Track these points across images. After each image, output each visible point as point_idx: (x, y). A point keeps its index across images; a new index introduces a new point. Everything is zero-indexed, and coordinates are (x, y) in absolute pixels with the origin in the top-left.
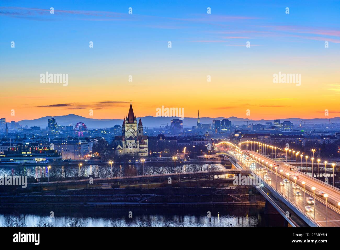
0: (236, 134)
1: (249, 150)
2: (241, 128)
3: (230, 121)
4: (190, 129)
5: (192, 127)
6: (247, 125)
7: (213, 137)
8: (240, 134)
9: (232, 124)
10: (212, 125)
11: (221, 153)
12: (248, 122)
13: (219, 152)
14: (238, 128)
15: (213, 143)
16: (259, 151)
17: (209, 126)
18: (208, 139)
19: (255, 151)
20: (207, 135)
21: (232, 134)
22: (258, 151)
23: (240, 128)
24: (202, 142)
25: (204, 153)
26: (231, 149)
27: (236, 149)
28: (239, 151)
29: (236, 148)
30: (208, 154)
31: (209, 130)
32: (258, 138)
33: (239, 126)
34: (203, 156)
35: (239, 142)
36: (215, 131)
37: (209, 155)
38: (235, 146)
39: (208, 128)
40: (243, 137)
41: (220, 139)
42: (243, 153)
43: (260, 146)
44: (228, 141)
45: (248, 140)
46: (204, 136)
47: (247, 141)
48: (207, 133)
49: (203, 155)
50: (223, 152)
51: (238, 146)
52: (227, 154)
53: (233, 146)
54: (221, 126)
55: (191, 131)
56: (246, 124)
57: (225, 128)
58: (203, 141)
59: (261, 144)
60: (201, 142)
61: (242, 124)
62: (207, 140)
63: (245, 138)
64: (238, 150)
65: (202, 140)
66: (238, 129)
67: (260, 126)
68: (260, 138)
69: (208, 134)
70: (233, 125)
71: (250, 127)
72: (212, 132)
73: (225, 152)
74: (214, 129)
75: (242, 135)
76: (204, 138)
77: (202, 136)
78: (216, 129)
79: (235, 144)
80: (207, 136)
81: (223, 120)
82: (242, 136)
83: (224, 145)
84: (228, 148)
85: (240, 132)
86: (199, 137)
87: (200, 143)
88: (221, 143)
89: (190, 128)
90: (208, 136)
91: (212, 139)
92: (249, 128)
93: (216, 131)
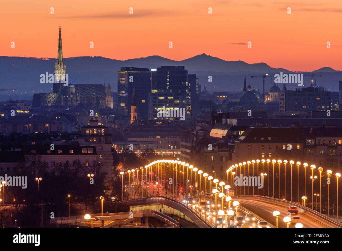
0: (217, 128)
1: (271, 196)
2: (240, 103)
3: (189, 73)
4: (25, 104)
5: (31, 98)
6: (261, 91)
7: (122, 140)
8: (232, 129)
9: (200, 87)
10: (114, 89)
11: (153, 207)
12: (265, 77)
13: (143, 202)
14: (224, 101)
15: (120, 167)
16: (308, 201)
17: (105, 95)
18: (98, 149)
19: (295, 200)
20: (95, 132)
21: (198, 128)
22: (304, 198)
23: (231, 104)
24: (71, 162)
25: (79, 205)
26: (194, 192)
27: (215, 191)
28: (229, 199)
29: (214, 185)
30: (95, 210)
31: (104, 112)
32: (305, 146)
33: (230, 95)
34: (79, 220)
35: (226, 160)
36: (129, 112)
37: (102, 215)
38: (210, 178)
39: (98, 100)
40: (243, 142)
41: (150, 146)
42: (242, 205)
43: (313, 178)
44: (182, 160)
45: (263, 155)
46: (81, 134)
47: (261, 158)
48: (94, 124)
49: (77, 213)
50: (161, 203)
51: (222, 177)
52: (177, 212)
53: (203, 178)
54: (155, 94)
55: (27, 115)
56: (256, 86)
57: (171, 104)
58: (76, 157)
59: (320, 169)
60: (71, 158)
61: (242, 89)
62: (95, 153)
63: (254, 145)
64: (222, 195)
65: (72, 152)
66: (225, 106)
67: (318, 95)
68: (314, 146)
69: (100, 127)
70: (202, 90)
71: (271, 100)
72: (116, 118)
73: (170, 203)
74: (123, 105)
75: (241, 132)
76: (82, 142)
77: (74, 134)
78: (133, 108)
79: (213, 169)
80: (92, 135)
81: (162, 70)
82: (242, 138)
83: (163, 173)
84: (184, 184)
85: (234, 122)
86: (62, 138)
87: (67, 164)
88: (154, 166)
89: (23, 102)
90: (99, 136)
91: (113, 150)
92: (269, 103)
93: (132, 115)
